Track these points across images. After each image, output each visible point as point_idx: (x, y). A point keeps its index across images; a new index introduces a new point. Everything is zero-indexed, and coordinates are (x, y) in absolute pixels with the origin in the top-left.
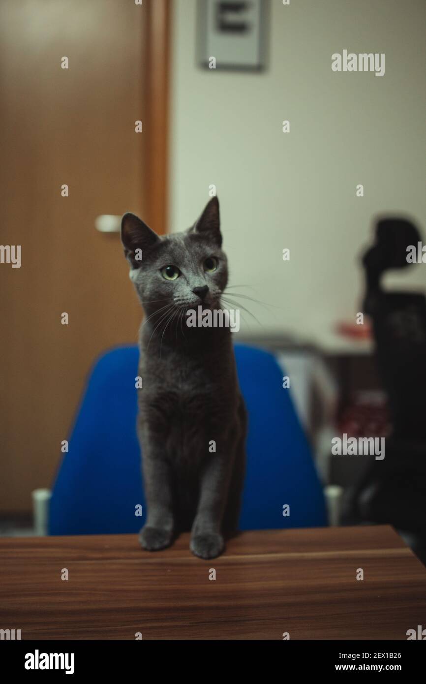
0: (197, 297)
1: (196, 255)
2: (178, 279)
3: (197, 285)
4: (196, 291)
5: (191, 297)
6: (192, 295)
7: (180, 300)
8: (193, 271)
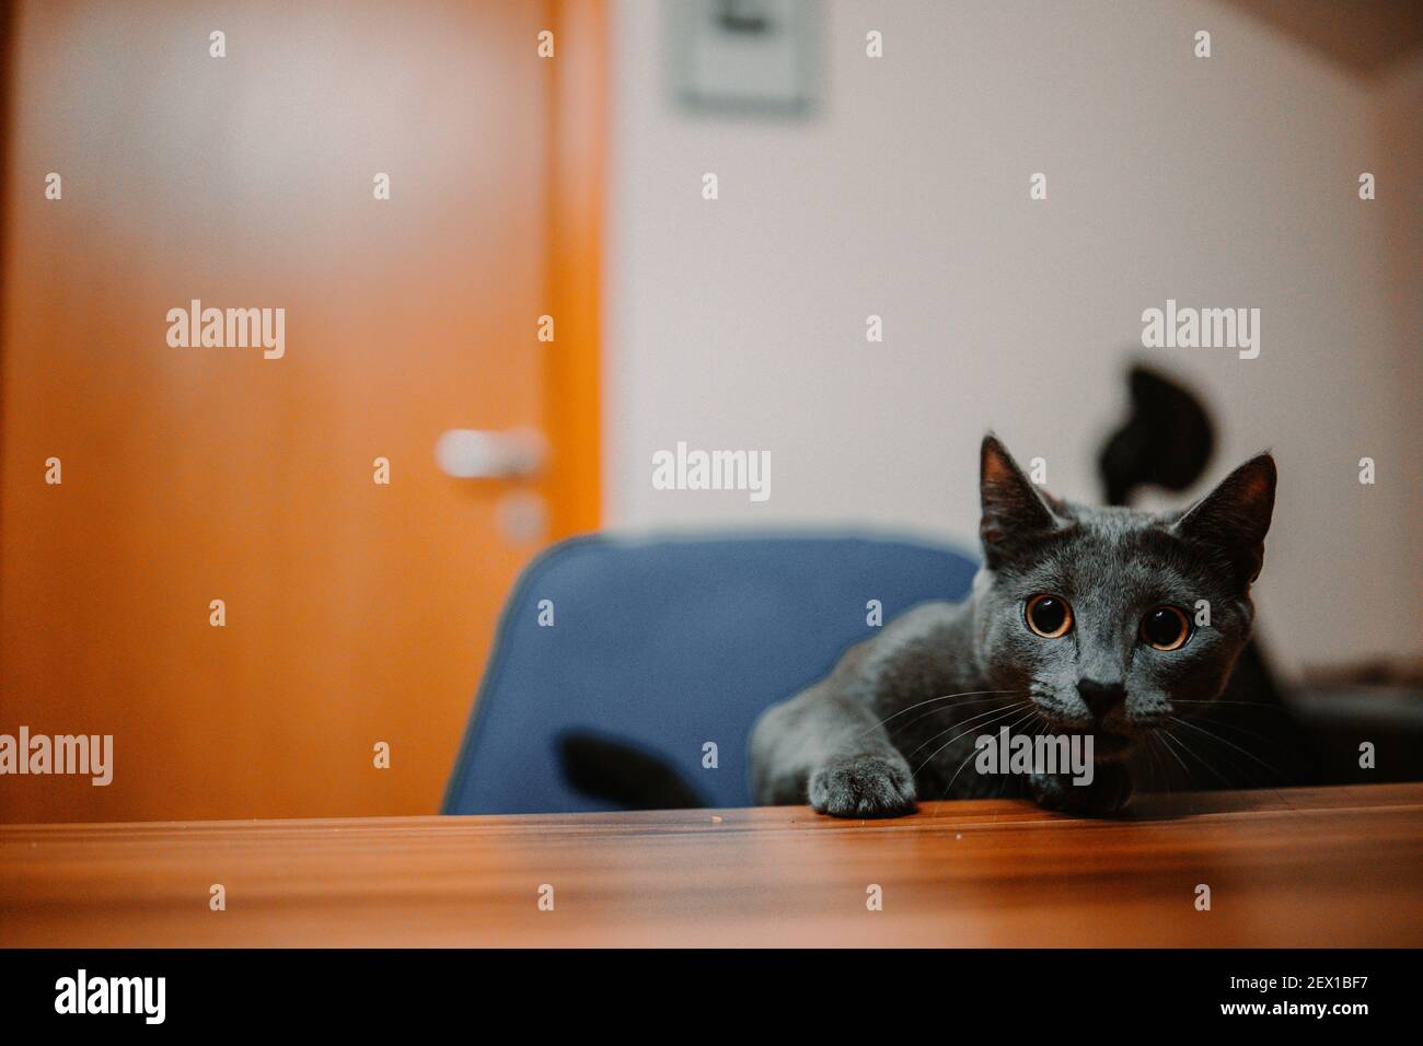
0: (1084, 705)
1: (1126, 585)
2: (1061, 639)
3: (1092, 673)
4: (1086, 689)
5: (1071, 701)
6: (1073, 695)
7: (1043, 695)
8: (1100, 629)
